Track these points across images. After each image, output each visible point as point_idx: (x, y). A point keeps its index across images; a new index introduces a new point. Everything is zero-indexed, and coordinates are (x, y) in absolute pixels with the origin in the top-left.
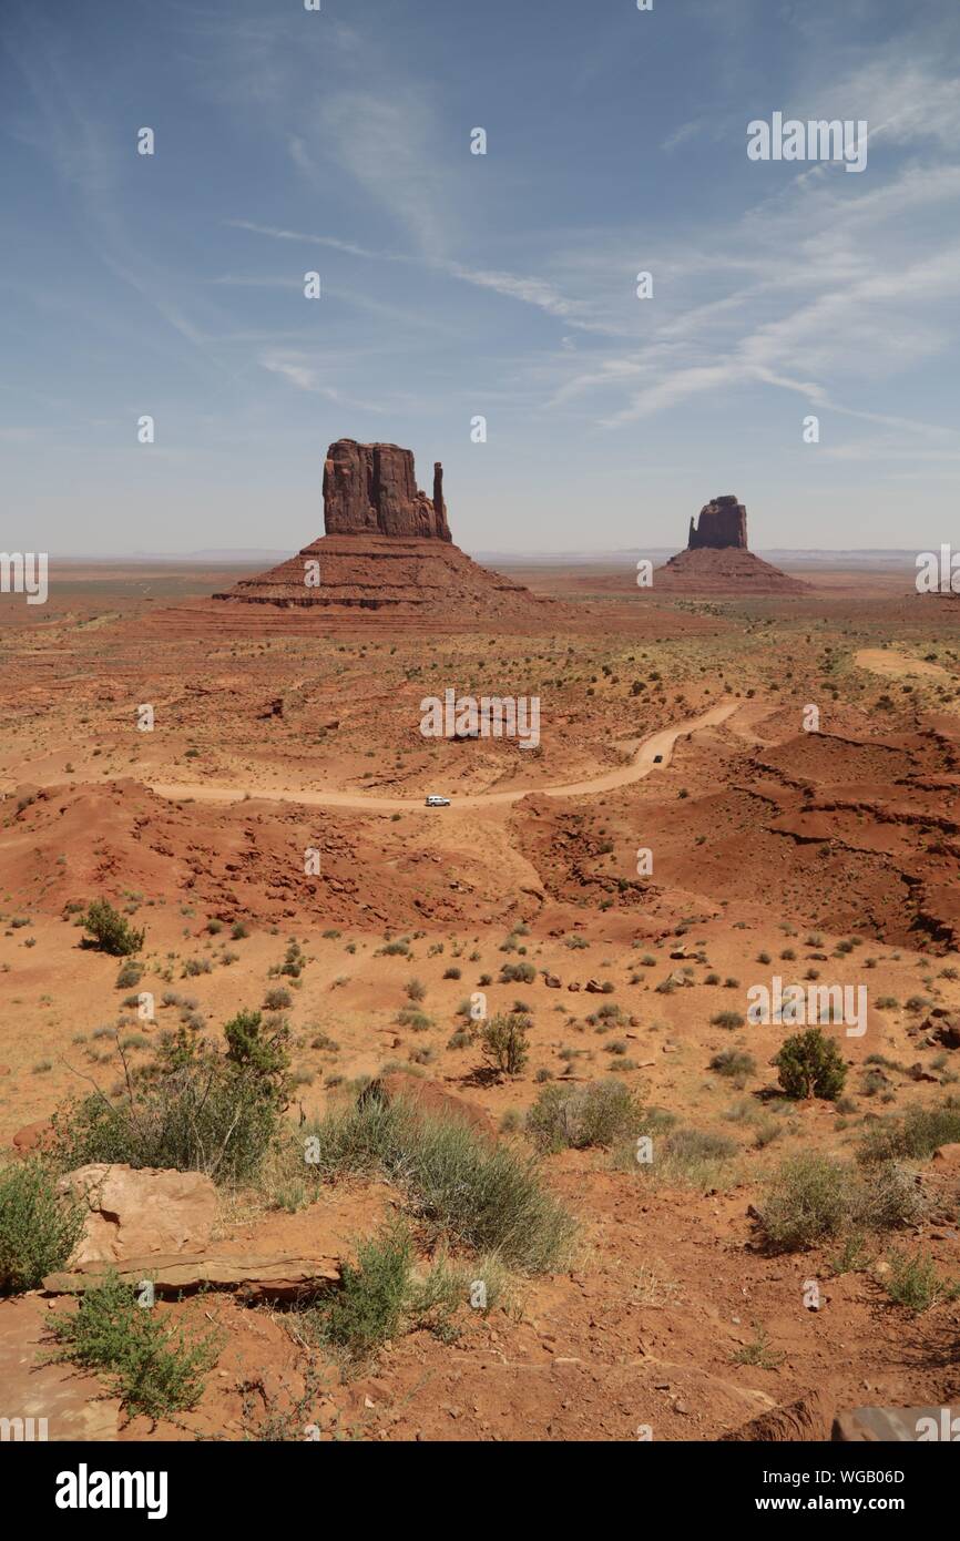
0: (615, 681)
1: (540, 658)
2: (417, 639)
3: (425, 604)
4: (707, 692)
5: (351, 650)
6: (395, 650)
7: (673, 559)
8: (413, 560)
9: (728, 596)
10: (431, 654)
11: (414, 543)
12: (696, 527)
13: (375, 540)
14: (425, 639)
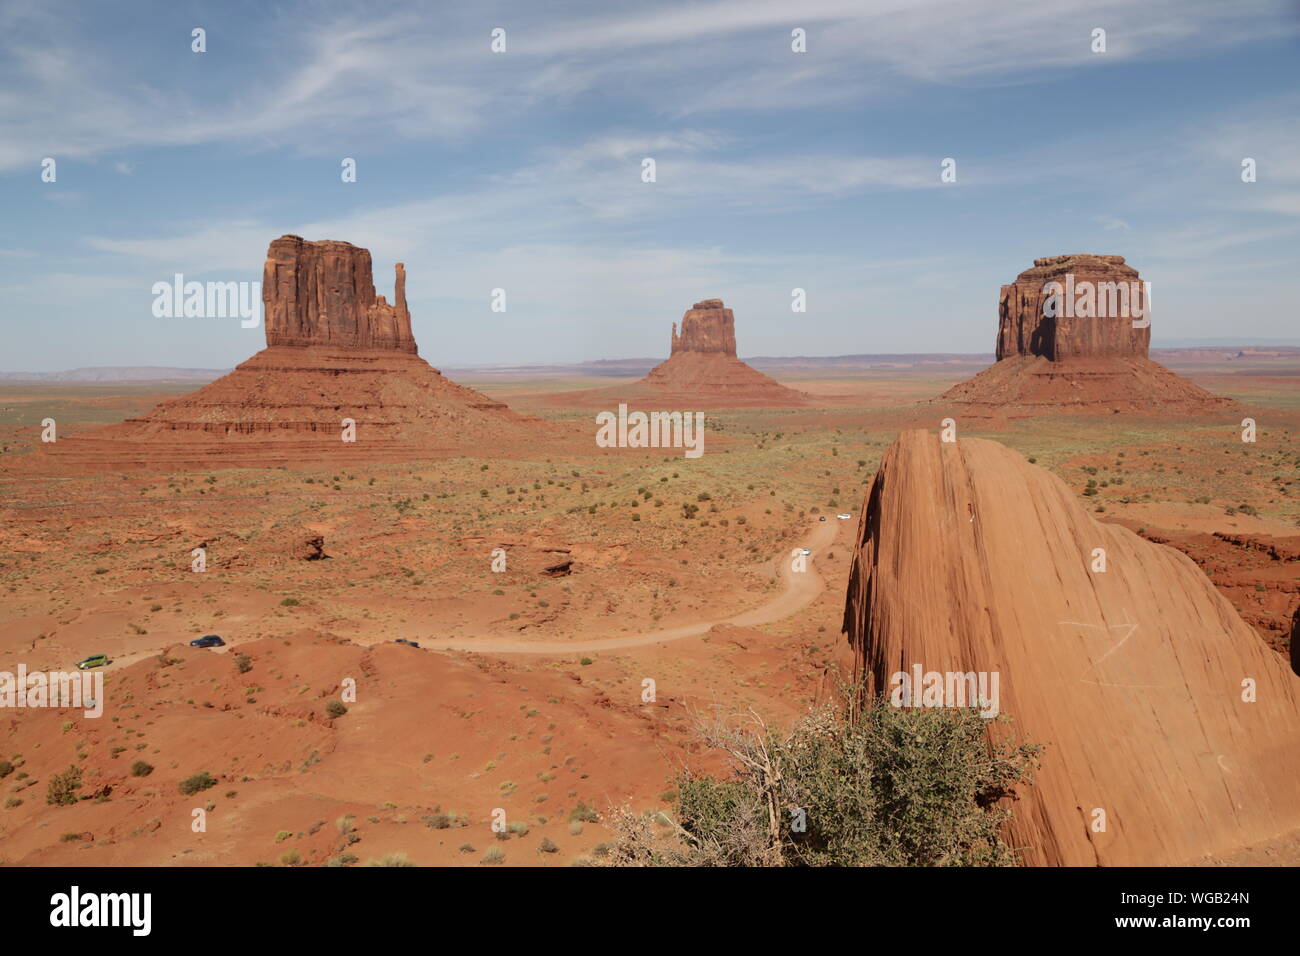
0: (659, 504)
1: (550, 483)
2: (395, 466)
3: (392, 428)
4: (768, 512)
5: (320, 481)
6: (373, 480)
7: (655, 370)
8: (372, 377)
9: (721, 409)
10: (416, 484)
11: (374, 356)
12: (679, 333)
13: (330, 353)
14: (405, 466)
